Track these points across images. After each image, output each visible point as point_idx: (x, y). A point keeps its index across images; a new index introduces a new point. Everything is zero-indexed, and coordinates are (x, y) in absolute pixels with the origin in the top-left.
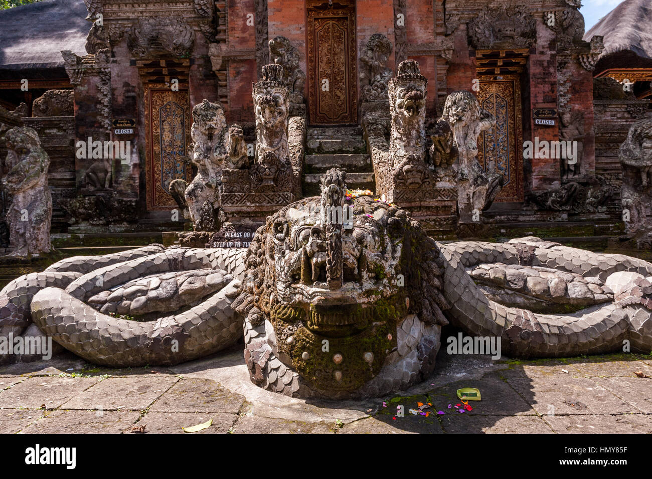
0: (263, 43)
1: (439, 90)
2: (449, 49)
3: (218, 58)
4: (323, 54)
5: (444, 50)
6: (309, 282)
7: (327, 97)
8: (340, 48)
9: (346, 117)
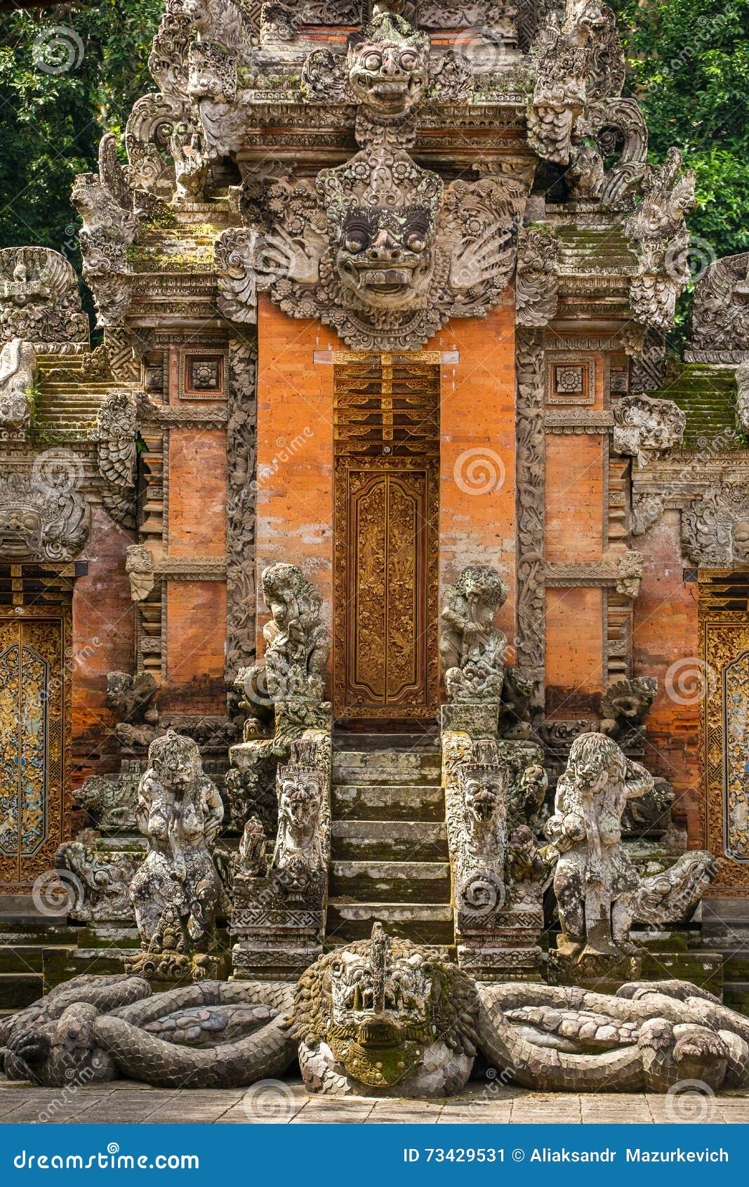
0: (243, 550)
1: (611, 658)
2: (631, 577)
3: (147, 577)
4: (367, 549)
5: (622, 580)
6: (360, 1008)
7: (373, 646)
8: (403, 540)
9: (415, 694)
